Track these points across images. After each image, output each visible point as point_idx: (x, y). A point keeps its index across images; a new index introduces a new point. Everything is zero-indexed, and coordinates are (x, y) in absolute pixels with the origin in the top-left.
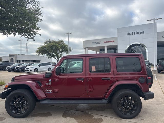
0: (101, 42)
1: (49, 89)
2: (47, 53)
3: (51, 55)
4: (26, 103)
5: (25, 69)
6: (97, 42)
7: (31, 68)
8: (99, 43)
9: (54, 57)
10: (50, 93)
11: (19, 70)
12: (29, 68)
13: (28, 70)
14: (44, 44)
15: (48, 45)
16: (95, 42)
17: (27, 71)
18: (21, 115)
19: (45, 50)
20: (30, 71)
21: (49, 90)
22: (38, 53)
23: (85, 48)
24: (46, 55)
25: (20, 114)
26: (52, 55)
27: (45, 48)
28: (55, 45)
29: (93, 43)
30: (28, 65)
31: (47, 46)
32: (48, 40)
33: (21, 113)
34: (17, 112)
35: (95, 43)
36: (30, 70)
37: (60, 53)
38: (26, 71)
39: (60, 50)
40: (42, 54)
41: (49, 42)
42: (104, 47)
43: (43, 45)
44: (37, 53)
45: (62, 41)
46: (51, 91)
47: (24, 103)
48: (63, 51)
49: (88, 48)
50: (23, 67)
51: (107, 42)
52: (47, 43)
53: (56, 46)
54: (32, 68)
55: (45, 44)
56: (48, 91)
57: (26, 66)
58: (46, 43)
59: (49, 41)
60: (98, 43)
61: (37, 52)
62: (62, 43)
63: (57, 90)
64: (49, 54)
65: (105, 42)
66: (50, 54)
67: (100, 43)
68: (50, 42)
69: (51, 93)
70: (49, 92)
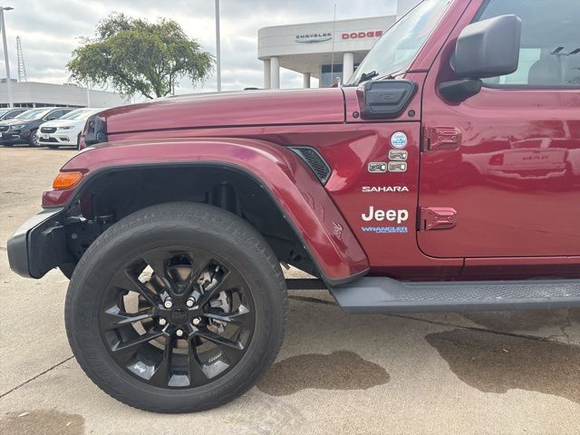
0: (329, 34)
1: (384, 203)
2: (114, 74)
3: (130, 82)
4: (226, 307)
5: (39, 133)
6: (316, 36)
7: (63, 130)
8: (323, 38)
9: (144, 93)
10: (393, 230)
11: (9, 136)
12: (54, 130)
13: (52, 135)
14: (99, 36)
15: (116, 38)
16: (307, 36)
17: (45, 140)
18: (201, 392)
19: (107, 61)
20: (61, 142)
21: (390, 215)
22: (77, 73)
23: (267, 60)
24: (110, 79)
25: (193, 384)
26: (137, 81)
27: (105, 51)
28: (145, 41)
29: (297, 37)
30: (49, 118)
31: (112, 41)
32: (115, 17)
33: (199, 380)
34: (172, 371)
35: (308, 39)
36: (62, 139)
37: (168, 76)
38: (42, 139)
39: (165, 64)
40: (94, 79)
41: (120, 24)
42: (341, 55)
43: (94, 37)
44: (71, 73)
45: (172, 26)
46: (403, 215)
47: (214, 304)
48: (177, 68)
49: (278, 57)
50: (27, 125)
51: (354, 36)
52: (112, 32)
53: (152, 44)
54: (68, 128)
55: (103, 34)
56: (379, 215)
57: (41, 121)
58: (107, 29)
59: (118, 20)
60: (318, 38)
61: (72, 66)
62: (175, 35)
63: (451, 211)
64: (121, 78)
65: (345, 37)
66: (128, 81)
67: (327, 37)
68: (124, 26)
69: (404, 230)
70: (385, 223)
